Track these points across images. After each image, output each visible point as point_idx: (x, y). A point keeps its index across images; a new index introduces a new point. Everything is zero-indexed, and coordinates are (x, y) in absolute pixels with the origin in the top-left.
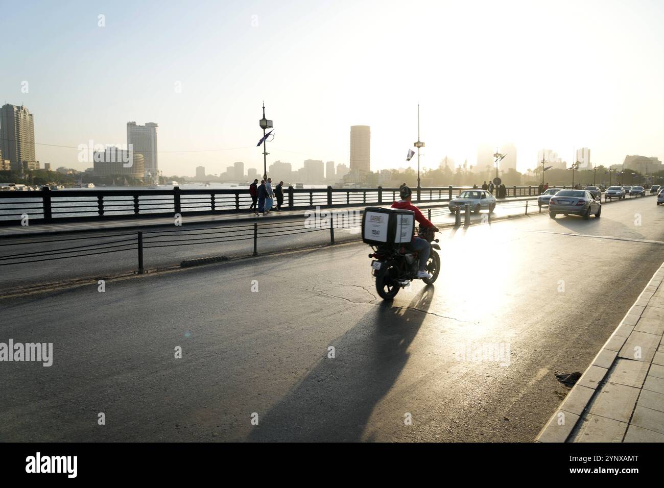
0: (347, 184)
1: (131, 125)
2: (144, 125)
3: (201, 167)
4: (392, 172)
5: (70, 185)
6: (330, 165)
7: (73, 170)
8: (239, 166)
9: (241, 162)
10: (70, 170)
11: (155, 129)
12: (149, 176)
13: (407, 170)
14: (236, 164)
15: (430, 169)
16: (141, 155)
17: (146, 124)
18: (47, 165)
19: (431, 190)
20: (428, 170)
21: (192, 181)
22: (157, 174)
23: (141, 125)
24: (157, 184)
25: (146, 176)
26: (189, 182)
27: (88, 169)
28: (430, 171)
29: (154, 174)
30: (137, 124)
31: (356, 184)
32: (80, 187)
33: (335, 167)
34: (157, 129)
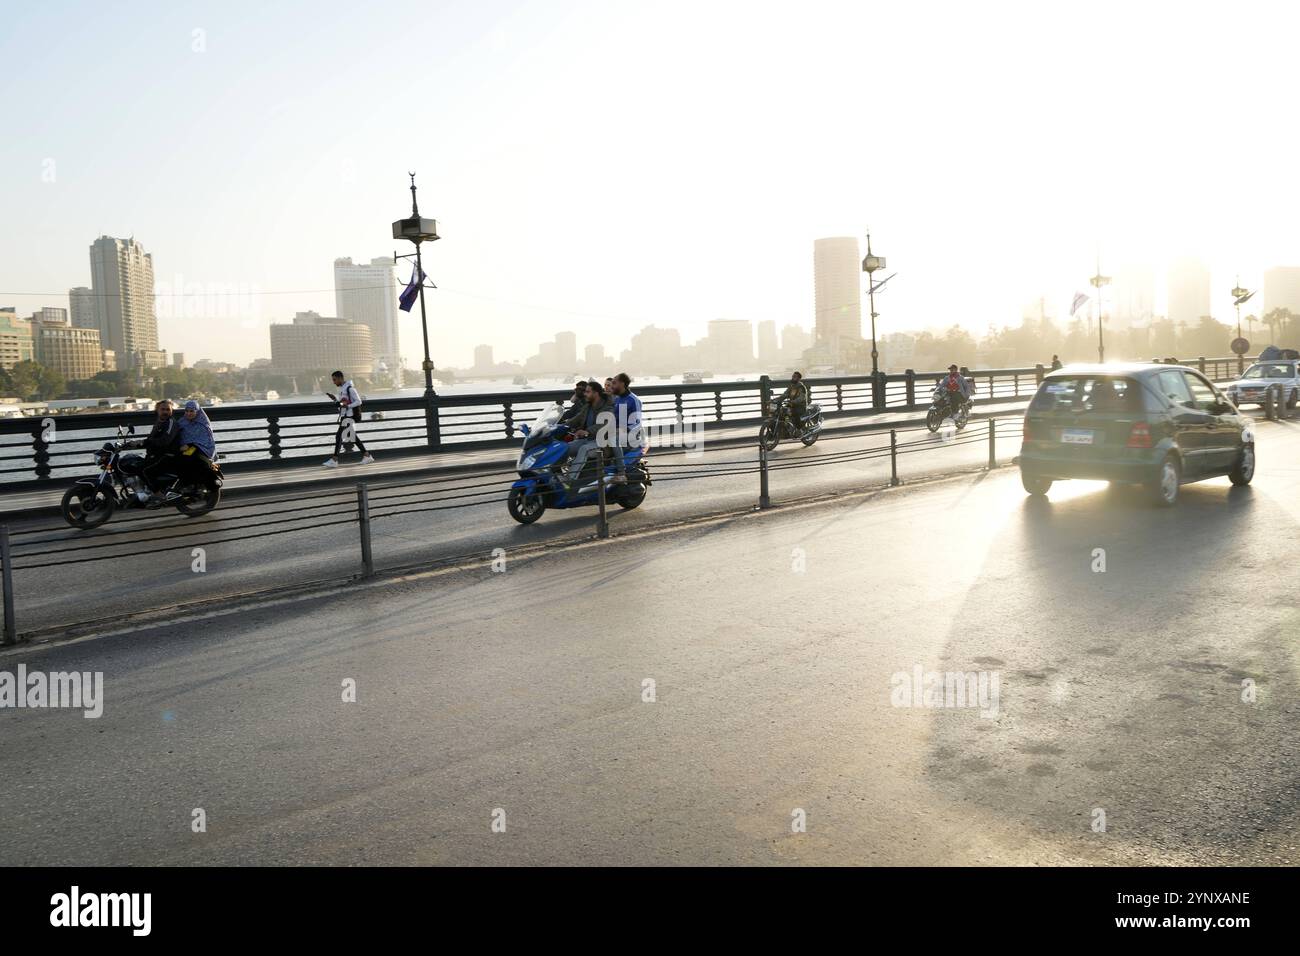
0: (814, 369)
1: (343, 265)
2: (369, 263)
3: (485, 346)
4: (916, 338)
5: (232, 395)
6: (767, 327)
7: (229, 366)
8: (566, 340)
9: (569, 332)
10: (223, 365)
11: (391, 271)
12: (383, 370)
13: (951, 332)
14: (559, 336)
15: (1006, 328)
16: (365, 327)
17: (373, 260)
18: (178, 357)
19: (1016, 373)
20: (1000, 330)
21: (468, 378)
22: (398, 365)
23: (362, 264)
24: (400, 386)
25: (376, 371)
26: (462, 380)
27: (256, 360)
28: (1007, 332)
29: (392, 367)
30: (355, 262)
31: (837, 368)
32: (253, 399)
33: (779, 334)
34: (394, 271)
